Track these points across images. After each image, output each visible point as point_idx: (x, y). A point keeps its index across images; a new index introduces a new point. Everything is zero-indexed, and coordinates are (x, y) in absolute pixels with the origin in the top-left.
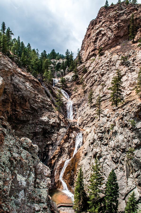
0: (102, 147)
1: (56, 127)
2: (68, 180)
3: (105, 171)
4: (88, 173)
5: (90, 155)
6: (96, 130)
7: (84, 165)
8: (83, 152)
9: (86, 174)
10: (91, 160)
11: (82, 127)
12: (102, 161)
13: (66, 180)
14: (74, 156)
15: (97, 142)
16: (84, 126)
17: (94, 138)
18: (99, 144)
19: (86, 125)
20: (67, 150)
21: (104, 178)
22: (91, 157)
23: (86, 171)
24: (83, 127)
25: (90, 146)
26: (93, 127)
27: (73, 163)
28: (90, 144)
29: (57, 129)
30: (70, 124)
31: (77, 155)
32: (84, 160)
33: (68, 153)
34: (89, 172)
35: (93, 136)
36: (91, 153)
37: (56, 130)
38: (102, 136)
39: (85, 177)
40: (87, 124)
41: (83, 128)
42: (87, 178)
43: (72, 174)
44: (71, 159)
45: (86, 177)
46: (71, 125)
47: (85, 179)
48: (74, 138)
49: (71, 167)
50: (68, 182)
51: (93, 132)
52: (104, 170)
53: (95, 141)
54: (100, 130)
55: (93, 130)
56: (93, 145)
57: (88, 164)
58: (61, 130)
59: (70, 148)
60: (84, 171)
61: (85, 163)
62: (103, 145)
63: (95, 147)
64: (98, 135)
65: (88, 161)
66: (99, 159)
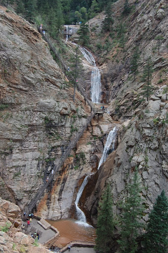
0: (149, 154)
1: (68, 116)
3: (150, 194)
4: (120, 197)
5: (127, 167)
6: (140, 124)
7: (115, 182)
8: (115, 161)
9: (118, 197)
11: (117, 117)
12: (147, 178)
15: (141, 144)
18: (144, 149)
19: (125, 113)
20: (87, 157)
21: (148, 205)
22: (129, 169)
23: (118, 194)
25: (127, 151)
26: (135, 119)
28: (127, 148)
29: (71, 121)
30: (94, 111)
32: (116, 174)
33: (89, 163)
35: (134, 133)
37: (69, 121)
38: (150, 134)
39: (117, 202)
41: (117, 120)
44: (93, 174)
46: (96, 114)
47: (115, 206)
51: (133, 126)
52: (148, 192)
53: (137, 142)
54: (148, 123)
55: (135, 123)
56: (132, 150)
57: (123, 181)
58: (78, 121)
59: (93, 154)
60: (115, 193)
61: (117, 180)
62: (151, 150)
63: (136, 153)
64: (143, 133)
65: (123, 177)
66: (142, 174)
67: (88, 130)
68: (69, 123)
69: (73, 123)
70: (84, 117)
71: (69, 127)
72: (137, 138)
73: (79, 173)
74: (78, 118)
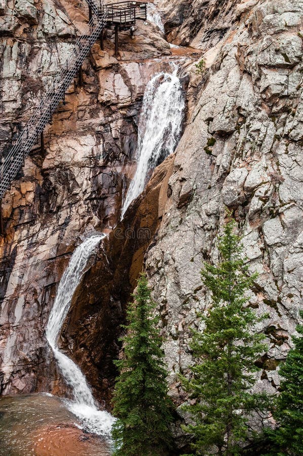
0: (283, 159)
1: (10, 40)
2: (92, 345)
3: (290, 296)
4: (193, 311)
5: (212, 206)
6: (250, 54)
7: (171, 262)
8: (170, 187)
9: (184, 312)
10: (214, 236)
11: (184, 33)
12: (278, 240)
13: (83, 345)
14: (126, 214)
15: (256, 125)
16: (195, 27)
17: (238, 104)
18: (268, 141)
19: (212, 19)
20: (83, 178)
21: (285, 334)
22: (217, 215)
23: (185, 299)
24: (192, 37)
25: (209, 153)
26: (235, 36)
27: (118, 254)
28: (211, 143)
29: (20, 55)
30: (100, 15)
31: (142, 207)
32: (176, 234)
33: (90, 199)
34: (203, 303)
35: (233, 87)
36: (215, 193)
37: (15, 56)
38: (286, 87)
39: (180, 329)
40: (215, 14)
41: (187, 45)
42: (186, 335)
43: (112, 316)
44: (106, 235)
45: (183, 333)
46: (109, 24)
47: (176, 343)
48: (129, 107)
49: (111, 278)
50: (92, 361)
51: (230, 62)
52: (285, 290)
53: (245, 118)
54: (277, 51)
55: (235, 50)
56: (228, 146)
57: (199, 258)
58: (44, 55)
59: (104, 167)
60: (175, 297)
61: (178, 254)
62: (292, 146)
63: (239, 156)
64: (263, 84)
65: (199, 243)
66: (260, 230)
67: (80, 83)
68: (13, 63)
69: (28, 62)
70: (66, 37)
71: (15, 77)
72: (242, 102)
73: (56, 235)
74: (44, 45)
